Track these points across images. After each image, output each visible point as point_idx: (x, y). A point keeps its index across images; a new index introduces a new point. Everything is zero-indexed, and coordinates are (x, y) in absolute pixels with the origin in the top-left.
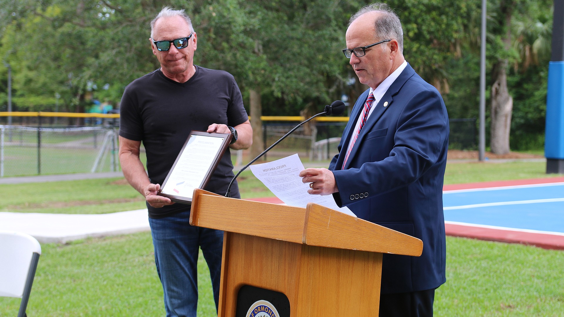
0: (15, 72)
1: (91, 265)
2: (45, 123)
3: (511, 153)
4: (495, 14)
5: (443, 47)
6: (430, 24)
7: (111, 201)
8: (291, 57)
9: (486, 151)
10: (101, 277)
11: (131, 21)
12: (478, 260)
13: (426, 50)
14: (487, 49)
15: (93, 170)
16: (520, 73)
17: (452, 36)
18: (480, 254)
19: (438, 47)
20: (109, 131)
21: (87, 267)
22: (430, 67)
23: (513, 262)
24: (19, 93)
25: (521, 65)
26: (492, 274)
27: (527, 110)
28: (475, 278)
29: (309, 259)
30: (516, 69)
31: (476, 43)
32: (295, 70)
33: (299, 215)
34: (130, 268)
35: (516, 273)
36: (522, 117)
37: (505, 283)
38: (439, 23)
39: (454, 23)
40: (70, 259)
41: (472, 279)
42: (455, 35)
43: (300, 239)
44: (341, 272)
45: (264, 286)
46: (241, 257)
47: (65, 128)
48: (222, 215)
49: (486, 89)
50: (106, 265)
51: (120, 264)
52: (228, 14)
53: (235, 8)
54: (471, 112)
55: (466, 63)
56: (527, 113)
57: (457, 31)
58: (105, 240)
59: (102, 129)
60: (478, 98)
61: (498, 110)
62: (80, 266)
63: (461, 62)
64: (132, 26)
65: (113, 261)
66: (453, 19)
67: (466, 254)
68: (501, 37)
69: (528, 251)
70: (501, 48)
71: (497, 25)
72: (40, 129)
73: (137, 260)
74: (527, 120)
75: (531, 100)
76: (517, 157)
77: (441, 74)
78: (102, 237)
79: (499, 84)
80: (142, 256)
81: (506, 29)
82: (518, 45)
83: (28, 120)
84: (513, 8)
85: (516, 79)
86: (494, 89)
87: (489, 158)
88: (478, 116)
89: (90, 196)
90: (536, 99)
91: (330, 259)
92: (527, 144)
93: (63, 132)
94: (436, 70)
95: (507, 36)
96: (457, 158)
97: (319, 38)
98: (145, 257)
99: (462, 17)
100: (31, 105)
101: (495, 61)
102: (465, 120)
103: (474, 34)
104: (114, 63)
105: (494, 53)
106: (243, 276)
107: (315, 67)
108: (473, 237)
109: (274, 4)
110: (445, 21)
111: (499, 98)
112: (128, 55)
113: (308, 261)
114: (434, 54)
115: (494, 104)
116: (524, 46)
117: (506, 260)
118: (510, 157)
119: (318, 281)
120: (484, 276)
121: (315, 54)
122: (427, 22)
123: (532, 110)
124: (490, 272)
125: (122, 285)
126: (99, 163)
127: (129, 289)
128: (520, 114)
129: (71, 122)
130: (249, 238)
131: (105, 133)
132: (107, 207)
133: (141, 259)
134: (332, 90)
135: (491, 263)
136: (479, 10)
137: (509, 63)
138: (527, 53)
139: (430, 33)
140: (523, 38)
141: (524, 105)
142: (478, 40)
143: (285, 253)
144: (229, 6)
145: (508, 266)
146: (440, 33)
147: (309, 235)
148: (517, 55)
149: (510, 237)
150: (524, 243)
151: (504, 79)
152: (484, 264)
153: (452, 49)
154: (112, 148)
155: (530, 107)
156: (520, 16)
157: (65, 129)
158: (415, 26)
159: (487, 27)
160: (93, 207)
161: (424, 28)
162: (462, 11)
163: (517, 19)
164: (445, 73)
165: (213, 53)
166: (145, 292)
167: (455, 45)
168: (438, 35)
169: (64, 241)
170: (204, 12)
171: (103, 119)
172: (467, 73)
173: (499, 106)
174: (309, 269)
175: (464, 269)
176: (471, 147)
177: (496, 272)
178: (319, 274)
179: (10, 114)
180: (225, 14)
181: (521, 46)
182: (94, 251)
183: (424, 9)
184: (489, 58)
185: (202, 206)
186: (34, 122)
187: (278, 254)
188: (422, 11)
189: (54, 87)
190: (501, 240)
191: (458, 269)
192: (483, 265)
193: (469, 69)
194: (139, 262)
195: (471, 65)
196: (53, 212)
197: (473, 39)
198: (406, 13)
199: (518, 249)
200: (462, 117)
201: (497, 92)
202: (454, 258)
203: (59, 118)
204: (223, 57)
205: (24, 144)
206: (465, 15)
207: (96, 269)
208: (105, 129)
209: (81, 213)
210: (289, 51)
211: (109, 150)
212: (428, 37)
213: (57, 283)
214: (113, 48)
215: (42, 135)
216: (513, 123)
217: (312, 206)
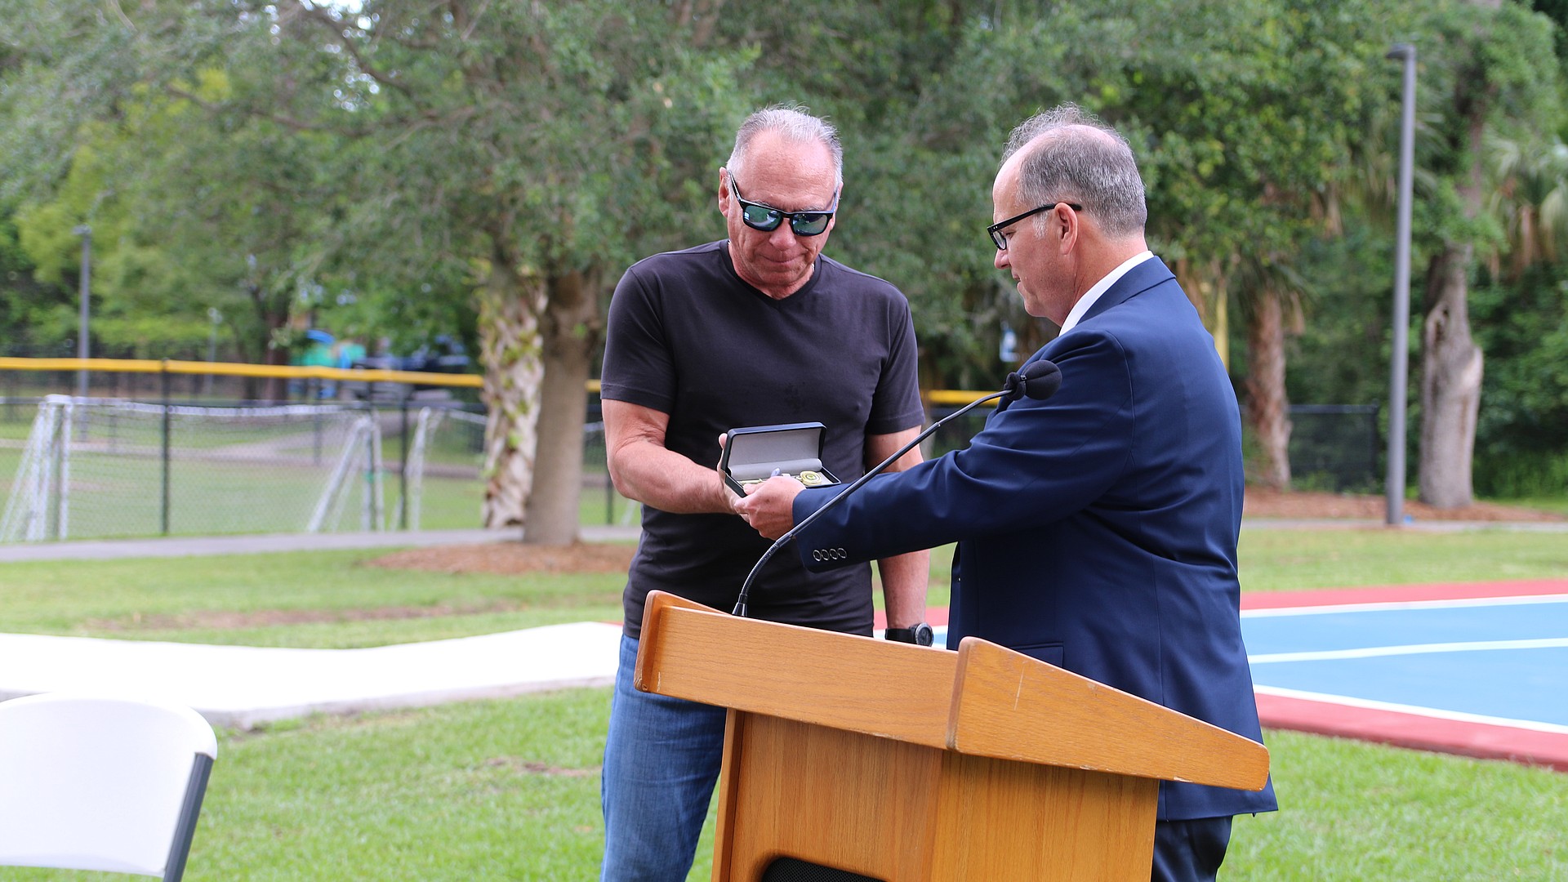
0: (100, 248)
1: (323, 790)
2: (178, 390)
3: (1476, 505)
4: (1438, 118)
5: (1292, 205)
6: (1258, 142)
7: (368, 614)
8: (872, 224)
9: (1407, 497)
10: (350, 824)
11: (432, 118)
12: (1393, 804)
13: (1246, 211)
14: (1416, 215)
15: (314, 524)
16: (1507, 282)
17: (1318, 176)
18: (1399, 786)
19: (1278, 204)
20: (361, 417)
21: (312, 795)
22: (1255, 262)
23: (1489, 811)
24: (109, 306)
25: (1505, 260)
26: (1432, 843)
27: (1520, 385)
28: (1385, 852)
29: (961, 791)
30: (1495, 270)
31: (1384, 195)
32: (883, 263)
33: (937, 671)
34: (430, 801)
35: (1498, 842)
36: (1507, 406)
37: (1469, 869)
38: (1284, 141)
39: (1325, 137)
40: (264, 772)
41: (1378, 855)
42: (1327, 174)
43: (939, 738)
44: (1045, 829)
45: (836, 861)
46: (773, 780)
47: (238, 406)
48: (724, 666)
49: (1411, 323)
50: (364, 790)
51: (403, 790)
52: (708, 105)
53: (726, 87)
54: (1366, 386)
55: (1353, 251)
56: (1520, 394)
57: (1330, 163)
58: (359, 721)
59: (343, 412)
60: (1385, 350)
61: (1442, 383)
62: (291, 791)
63: (1340, 247)
64: (435, 129)
65: (383, 779)
66: (1321, 129)
67: (1359, 786)
68: (1453, 181)
69: (1532, 781)
70: (1454, 211)
71: (1445, 150)
72: (171, 410)
73: (449, 780)
74: (1521, 414)
75: (1534, 357)
76: (1492, 518)
77: (1285, 279)
78: (353, 714)
79: (1446, 313)
80: (463, 768)
81: (1468, 158)
82: (1501, 203)
83: (133, 383)
84: (1489, 101)
85: (1494, 297)
86: (1431, 326)
87: (1414, 518)
88: (1385, 398)
89: (308, 598)
90: (1547, 355)
91: (1016, 792)
92: (1519, 479)
93: (235, 417)
94: (1271, 269)
95: (1471, 178)
96: (1325, 516)
97: (952, 174)
98: (469, 772)
99: (1347, 123)
100: (142, 341)
101: (1438, 249)
102: (1346, 409)
103: (1378, 172)
104: (387, 233)
105: (1435, 227)
106: (777, 832)
107: (937, 254)
108: (1377, 739)
109: (828, 77)
110: (1301, 133)
111: (1444, 350)
112: (425, 210)
113: (959, 796)
114: (1267, 222)
115: (1430, 366)
116: (1518, 207)
117: (1471, 805)
118: (1474, 517)
119: (984, 851)
120: (1411, 847)
121: (938, 218)
122: (1252, 135)
123: (1534, 385)
124: (1428, 839)
125: (410, 847)
126: (331, 507)
127: (431, 859)
128: (1502, 396)
129: (251, 390)
130: (797, 729)
131: (348, 425)
132: (358, 629)
133: (460, 776)
134: (984, 318)
135: (1428, 812)
136: (1395, 106)
137: (1475, 254)
138: (1526, 227)
139: (1260, 165)
140: (1515, 184)
141: (1514, 370)
142: (1391, 190)
143: (895, 773)
144: (710, 82)
145: (1478, 821)
146: (1286, 167)
147: (964, 725)
148: (1498, 232)
149: (1481, 741)
150: (1523, 760)
151: (1460, 296)
152: (1410, 814)
153: (1316, 209)
154: (366, 465)
155: (1529, 376)
156: (1508, 124)
157: (239, 410)
158: (1217, 146)
159: (1417, 151)
160: (323, 627)
161: (1242, 150)
162: (1348, 107)
163: (1501, 133)
164: (1294, 278)
165: (660, 209)
166: (474, 868)
167: (1323, 200)
168: (1281, 171)
169: (248, 723)
170: (638, 96)
171: (339, 384)
172: (1354, 280)
173: (1444, 373)
174: (959, 818)
175: (1354, 826)
176: (1365, 484)
177: (1443, 838)
178: (987, 832)
179: (83, 364)
180: (700, 104)
181: (1510, 209)
182: (329, 750)
183: (1243, 97)
184: (1419, 239)
185: (668, 640)
186: (150, 388)
187: (875, 774)
188: (1236, 103)
189: (207, 293)
190: (1456, 750)
191: (1337, 826)
192: (1408, 818)
193: (1360, 268)
194: (453, 784)
195: (1368, 256)
196: (211, 640)
197: (1376, 188)
198: (1194, 109)
199: (1504, 776)
200: (1339, 400)
201: (1440, 334)
202: (1325, 795)
203: (218, 378)
204: (684, 222)
205: (121, 448)
206: (1355, 117)
207: (337, 801)
208: (349, 412)
209: (290, 644)
210: (868, 209)
211: (360, 469)
212: (1254, 176)
213: (231, 836)
214: (384, 192)
215: (174, 425)
216: (1482, 420)
217: (976, 646)
